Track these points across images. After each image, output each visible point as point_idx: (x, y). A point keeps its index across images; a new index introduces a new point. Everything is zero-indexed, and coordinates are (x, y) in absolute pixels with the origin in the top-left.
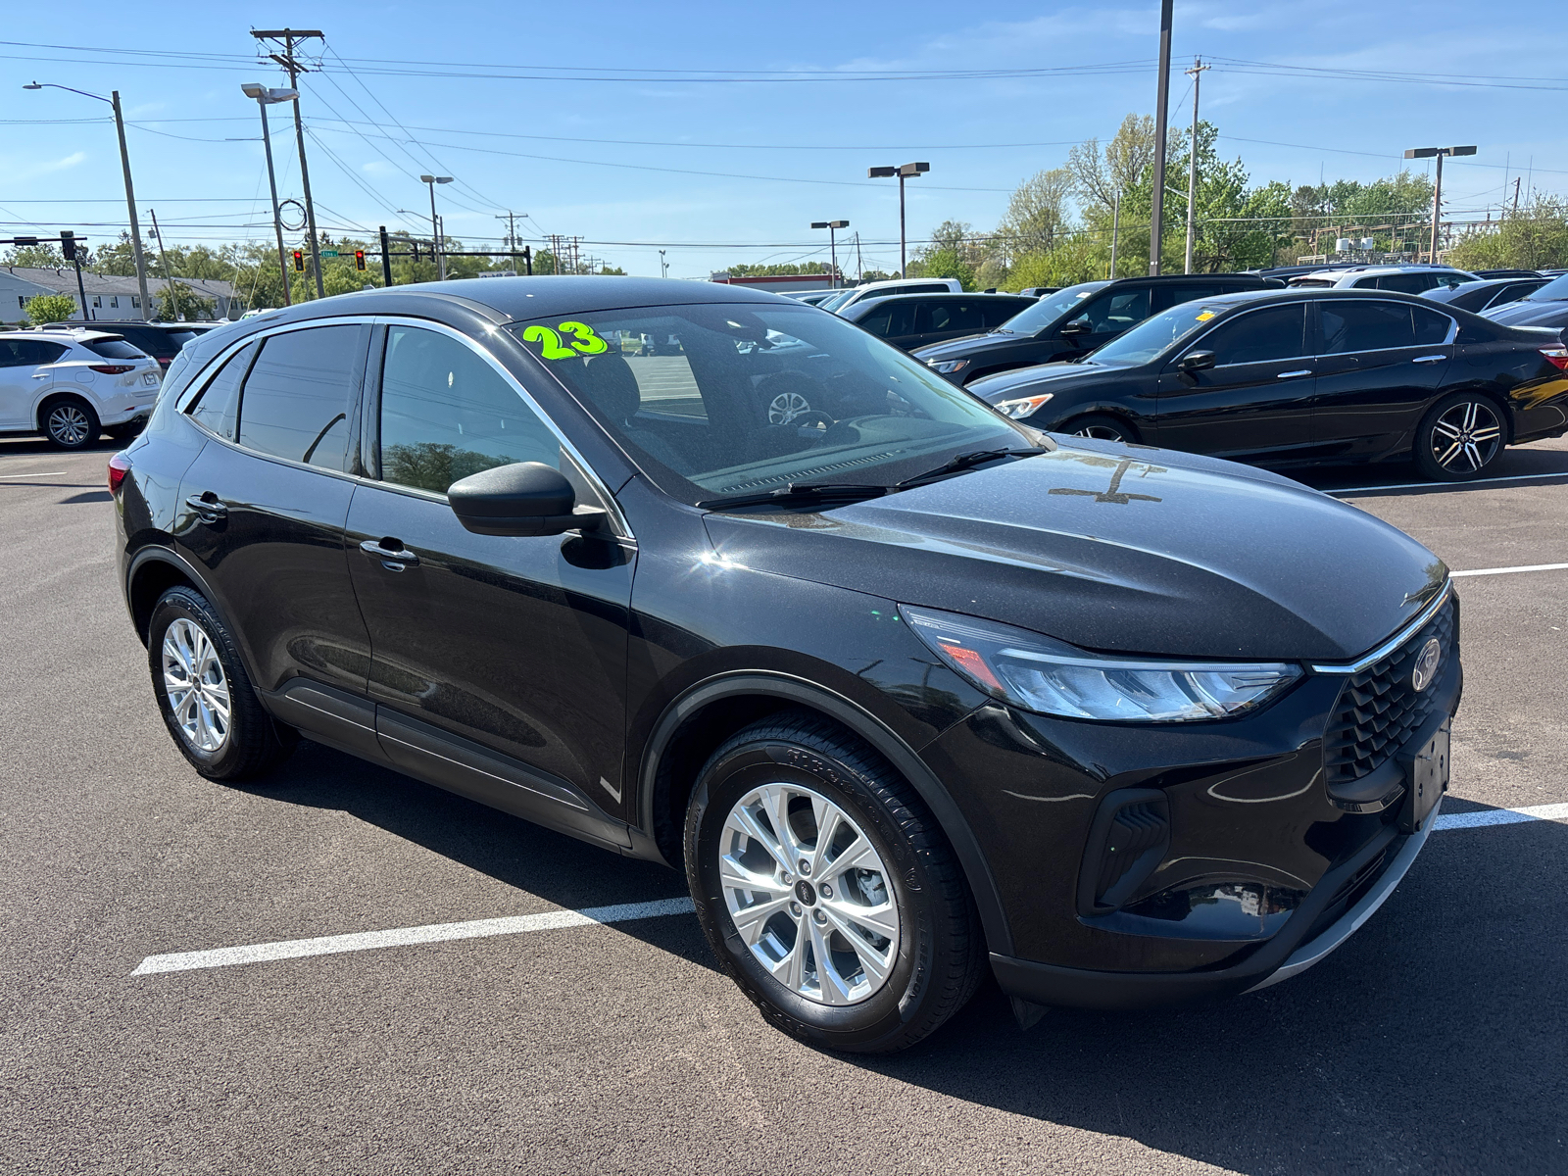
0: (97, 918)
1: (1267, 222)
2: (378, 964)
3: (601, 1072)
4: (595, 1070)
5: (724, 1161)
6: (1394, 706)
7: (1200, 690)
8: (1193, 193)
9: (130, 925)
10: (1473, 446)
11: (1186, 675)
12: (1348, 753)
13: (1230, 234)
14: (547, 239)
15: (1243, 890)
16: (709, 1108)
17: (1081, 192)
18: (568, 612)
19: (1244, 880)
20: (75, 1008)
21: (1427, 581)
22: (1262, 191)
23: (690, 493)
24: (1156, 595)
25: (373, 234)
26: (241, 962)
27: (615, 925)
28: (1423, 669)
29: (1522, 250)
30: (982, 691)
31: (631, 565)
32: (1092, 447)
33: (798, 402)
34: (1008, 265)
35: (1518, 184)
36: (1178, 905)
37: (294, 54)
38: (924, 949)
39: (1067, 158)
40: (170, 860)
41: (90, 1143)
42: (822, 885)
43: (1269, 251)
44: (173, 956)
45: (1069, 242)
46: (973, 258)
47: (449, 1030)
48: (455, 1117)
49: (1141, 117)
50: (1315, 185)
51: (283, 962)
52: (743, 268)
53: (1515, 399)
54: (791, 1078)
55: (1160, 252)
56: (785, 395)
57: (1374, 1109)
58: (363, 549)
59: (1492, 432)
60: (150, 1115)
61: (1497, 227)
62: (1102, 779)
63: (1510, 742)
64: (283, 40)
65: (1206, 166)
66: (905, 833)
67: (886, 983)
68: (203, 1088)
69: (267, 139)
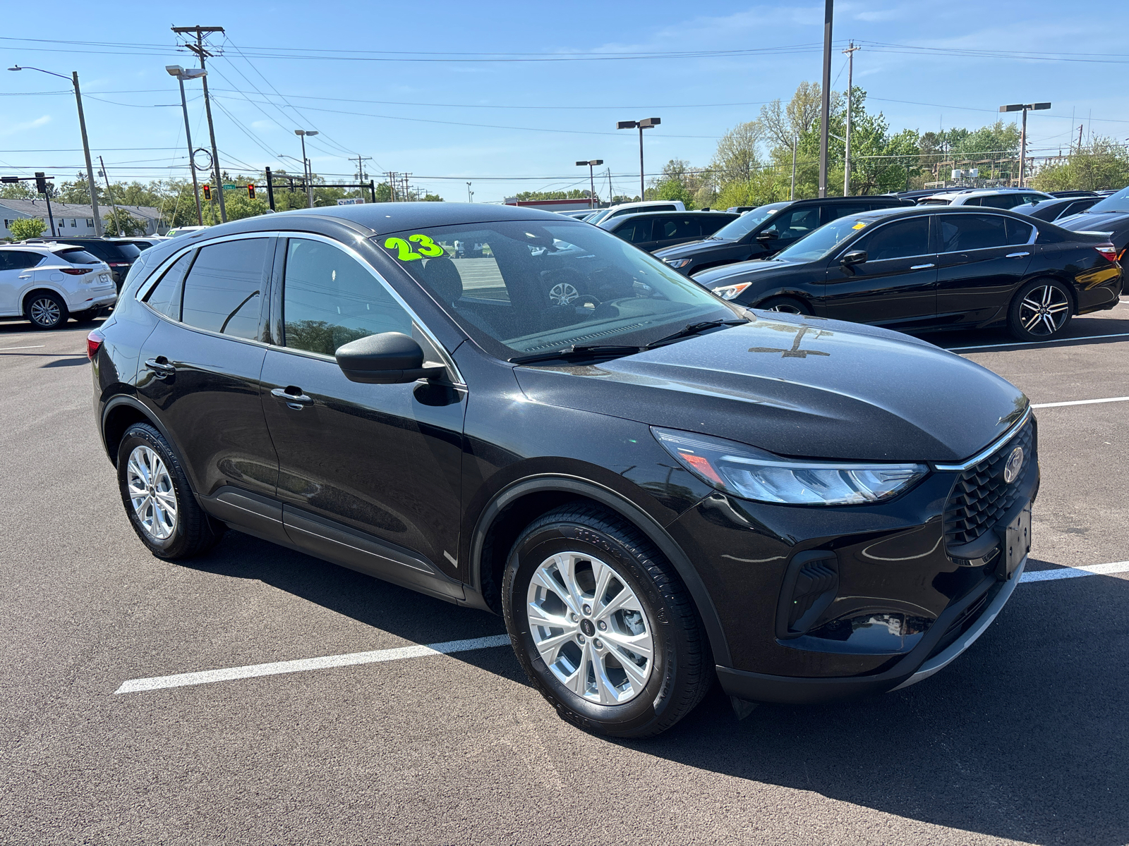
0: (88, 655)
1: (902, 158)
2: (288, 683)
3: (447, 754)
4: (443, 753)
5: (535, 812)
6: (992, 493)
7: (859, 483)
8: (849, 138)
9: (111, 659)
10: (1049, 316)
11: (849, 473)
12: (960, 525)
13: (876, 167)
14: (386, 175)
15: (890, 617)
16: (523, 777)
17: (769, 138)
18: (420, 436)
19: (889, 611)
20: (77, 717)
21: (1014, 408)
22: (898, 136)
23: (504, 353)
24: (827, 418)
25: (260, 173)
26: (192, 684)
27: (453, 655)
28: (1011, 468)
29: (1084, 177)
30: (710, 485)
31: (463, 402)
32: (781, 319)
33: (570, 289)
34: (718, 191)
35: (1081, 129)
36: (844, 630)
37: (203, 44)
38: (671, 664)
39: (759, 114)
40: (137, 615)
41: (93, 807)
42: (599, 622)
43: (904, 179)
44: (143, 680)
45: (761, 174)
46: (692, 186)
47: (340, 727)
48: (347, 785)
49: (811, 83)
50: (937, 132)
51: (222, 683)
52: (527, 194)
53: (1078, 283)
54: (579, 756)
55: (826, 180)
56: (560, 285)
57: (981, 770)
58: (273, 395)
59: (1062, 306)
60: (134, 788)
61: (1066, 160)
62: (792, 544)
63: (1075, 522)
64: (195, 34)
65: (858, 119)
66: (657, 584)
67: (644, 689)
68: (170, 769)
69: (184, 105)
